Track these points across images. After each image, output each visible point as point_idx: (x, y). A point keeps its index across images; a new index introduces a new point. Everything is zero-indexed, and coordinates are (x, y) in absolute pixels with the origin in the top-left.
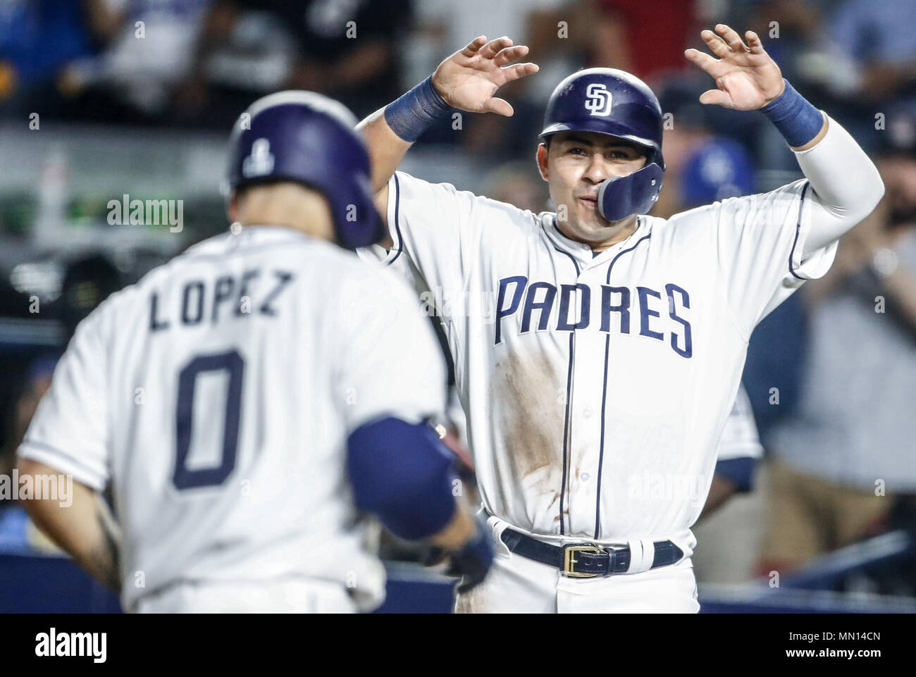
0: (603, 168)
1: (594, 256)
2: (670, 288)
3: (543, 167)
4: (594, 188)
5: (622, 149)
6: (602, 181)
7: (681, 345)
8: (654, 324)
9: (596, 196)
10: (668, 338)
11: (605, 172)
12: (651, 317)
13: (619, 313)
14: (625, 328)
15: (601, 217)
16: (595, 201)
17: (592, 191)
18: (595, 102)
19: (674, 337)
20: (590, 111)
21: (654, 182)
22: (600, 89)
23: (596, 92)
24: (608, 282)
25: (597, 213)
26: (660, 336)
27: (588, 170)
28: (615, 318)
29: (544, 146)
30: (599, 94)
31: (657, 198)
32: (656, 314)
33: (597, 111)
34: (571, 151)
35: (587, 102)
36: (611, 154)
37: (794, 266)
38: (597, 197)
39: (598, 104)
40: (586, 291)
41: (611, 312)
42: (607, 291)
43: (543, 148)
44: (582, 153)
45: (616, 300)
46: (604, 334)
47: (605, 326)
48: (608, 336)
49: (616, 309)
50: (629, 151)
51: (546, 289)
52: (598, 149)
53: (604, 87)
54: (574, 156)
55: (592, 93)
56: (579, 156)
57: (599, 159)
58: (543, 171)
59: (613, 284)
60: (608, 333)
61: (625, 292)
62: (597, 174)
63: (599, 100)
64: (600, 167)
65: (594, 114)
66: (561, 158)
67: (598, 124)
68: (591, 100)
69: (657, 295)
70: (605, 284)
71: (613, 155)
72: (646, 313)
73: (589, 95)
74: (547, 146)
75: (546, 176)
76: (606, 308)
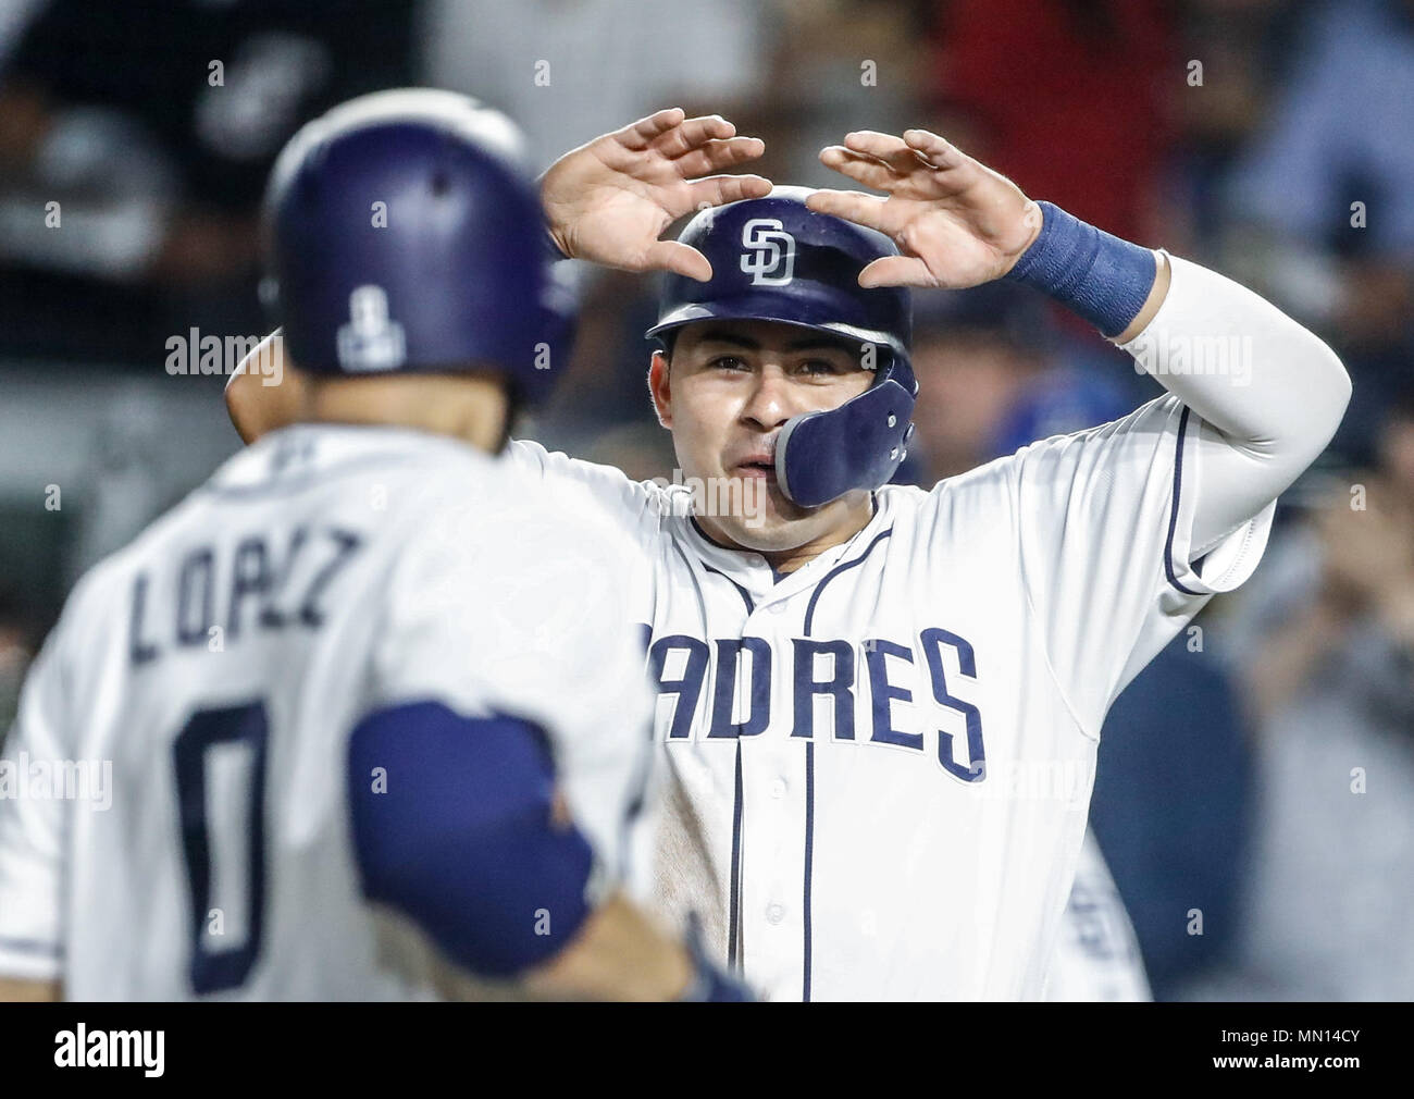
0: (784, 396)
1: (776, 580)
2: (932, 638)
3: (662, 401)
4: (767, 438)
5: (822, 354)
6: (782, 423)
7: (961, 755)
8: (902, 718)
9: (770, 455)
10: (932, 744)
11: (788, 403)
12: (895, 704)
13: (831, 697)
14: (845, 729)
15: (785, 499)
16: (768, 468)
17: (761, 446)
18: (760, 256)
19: (945, 741)
20: (751, 276)
21: (892, 421)
22: (770, 228)
23: (763, 235)
24: (807, 631)
25: (774, 490)
26: (915, 742)
27: (750, 403)
28: (824, 706)
29: (662, 355)
30: (769, 240)
31: (904, 456)
32: (905, 695)
33: (766, 275)
34: (714, 364)
35: (745, 258)
36: (801, 367)
37: (1176, 571)
38: (774, 457)
39: (767, 261)
40: (763, 653)
41: (815, 696)
42: (804, 651)
43: (660, 360)
44: (740, 366)
45: (823, 668)
46: (802, 742)
47: (803, 725)
48: (810, 747)
49: (825, 688)
50: (837, 358)
51: (688, 651)
52: (772, 355)
53: (778, 224)
54: (723, 372)
55: (754, 237)
56: (733, 372)
57: (773, 373)
58: (661, 407)
59: (817, 636)
60: (809, 740)
61: (841, 650)
62: (771, 410)
63: (768, 253)
64: (775, 394)
65: (759, 281)
66: (694, 378)
67: (767, 301)
68: (753, 252)
69: (905, 653)
70: (801, 636)
71: (806, 369)
72: (884, 694)
73: (747, 242)
74: (667, 356)
75: (668, 418)
76: (805, 687)
